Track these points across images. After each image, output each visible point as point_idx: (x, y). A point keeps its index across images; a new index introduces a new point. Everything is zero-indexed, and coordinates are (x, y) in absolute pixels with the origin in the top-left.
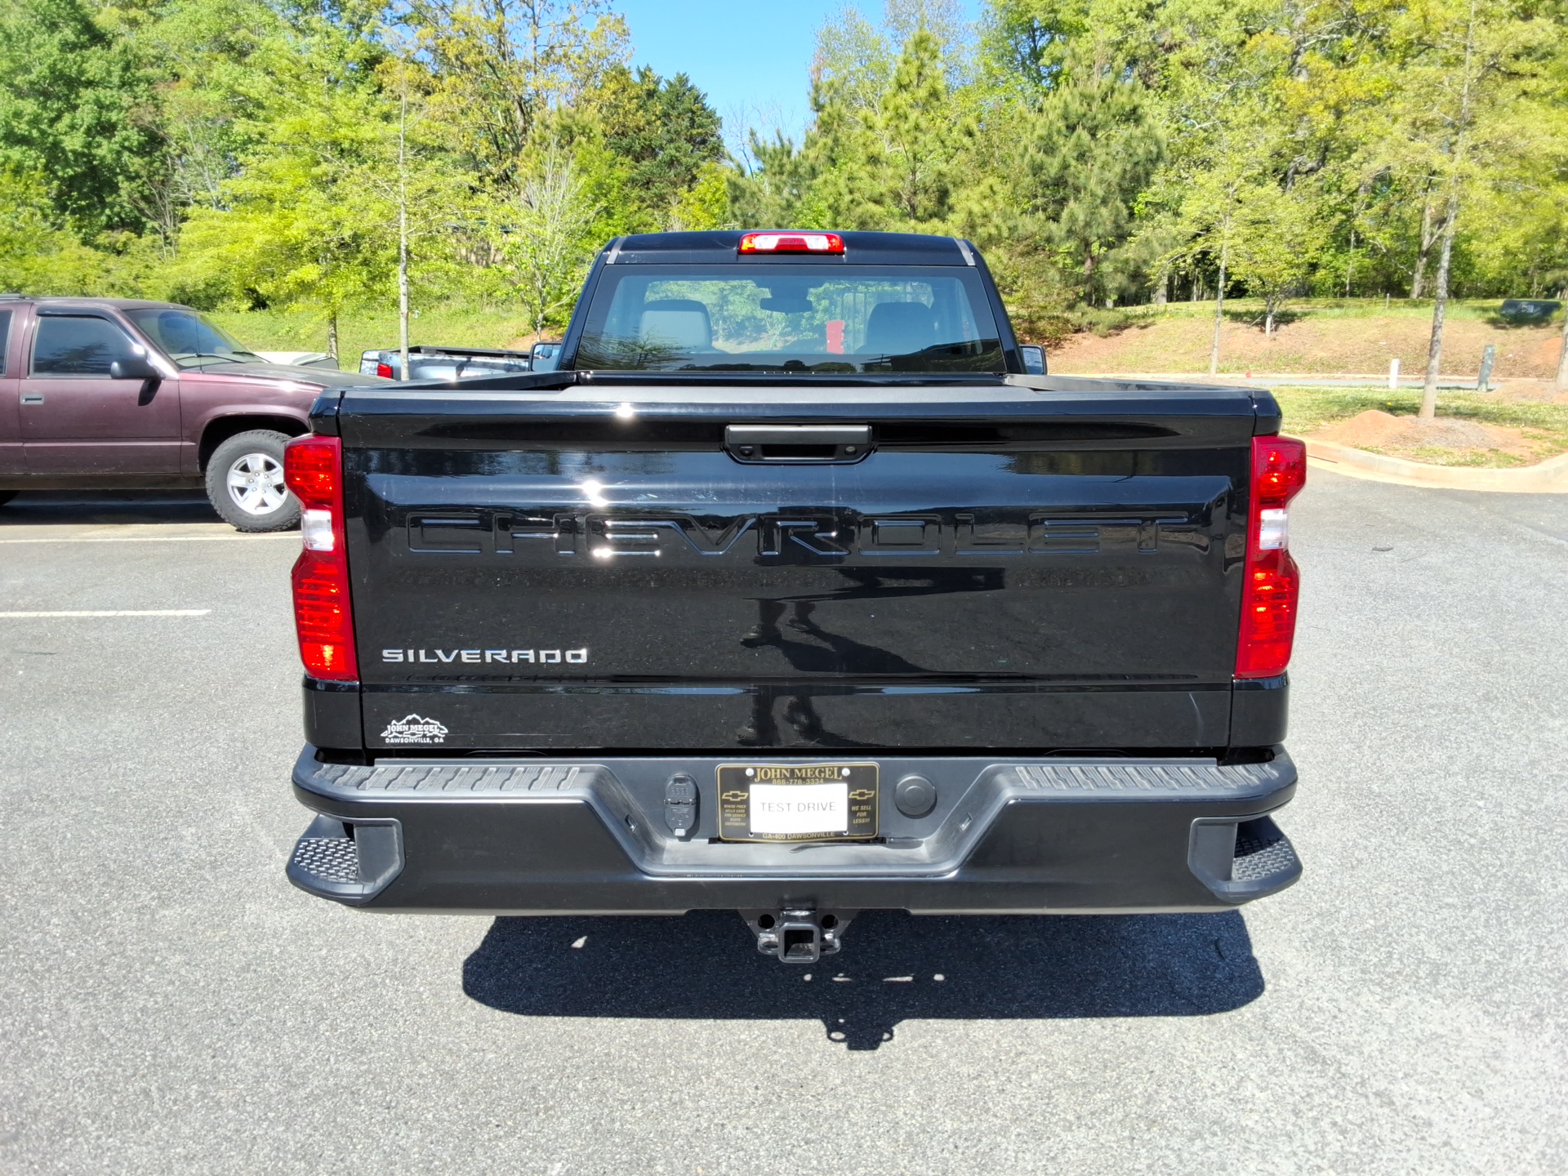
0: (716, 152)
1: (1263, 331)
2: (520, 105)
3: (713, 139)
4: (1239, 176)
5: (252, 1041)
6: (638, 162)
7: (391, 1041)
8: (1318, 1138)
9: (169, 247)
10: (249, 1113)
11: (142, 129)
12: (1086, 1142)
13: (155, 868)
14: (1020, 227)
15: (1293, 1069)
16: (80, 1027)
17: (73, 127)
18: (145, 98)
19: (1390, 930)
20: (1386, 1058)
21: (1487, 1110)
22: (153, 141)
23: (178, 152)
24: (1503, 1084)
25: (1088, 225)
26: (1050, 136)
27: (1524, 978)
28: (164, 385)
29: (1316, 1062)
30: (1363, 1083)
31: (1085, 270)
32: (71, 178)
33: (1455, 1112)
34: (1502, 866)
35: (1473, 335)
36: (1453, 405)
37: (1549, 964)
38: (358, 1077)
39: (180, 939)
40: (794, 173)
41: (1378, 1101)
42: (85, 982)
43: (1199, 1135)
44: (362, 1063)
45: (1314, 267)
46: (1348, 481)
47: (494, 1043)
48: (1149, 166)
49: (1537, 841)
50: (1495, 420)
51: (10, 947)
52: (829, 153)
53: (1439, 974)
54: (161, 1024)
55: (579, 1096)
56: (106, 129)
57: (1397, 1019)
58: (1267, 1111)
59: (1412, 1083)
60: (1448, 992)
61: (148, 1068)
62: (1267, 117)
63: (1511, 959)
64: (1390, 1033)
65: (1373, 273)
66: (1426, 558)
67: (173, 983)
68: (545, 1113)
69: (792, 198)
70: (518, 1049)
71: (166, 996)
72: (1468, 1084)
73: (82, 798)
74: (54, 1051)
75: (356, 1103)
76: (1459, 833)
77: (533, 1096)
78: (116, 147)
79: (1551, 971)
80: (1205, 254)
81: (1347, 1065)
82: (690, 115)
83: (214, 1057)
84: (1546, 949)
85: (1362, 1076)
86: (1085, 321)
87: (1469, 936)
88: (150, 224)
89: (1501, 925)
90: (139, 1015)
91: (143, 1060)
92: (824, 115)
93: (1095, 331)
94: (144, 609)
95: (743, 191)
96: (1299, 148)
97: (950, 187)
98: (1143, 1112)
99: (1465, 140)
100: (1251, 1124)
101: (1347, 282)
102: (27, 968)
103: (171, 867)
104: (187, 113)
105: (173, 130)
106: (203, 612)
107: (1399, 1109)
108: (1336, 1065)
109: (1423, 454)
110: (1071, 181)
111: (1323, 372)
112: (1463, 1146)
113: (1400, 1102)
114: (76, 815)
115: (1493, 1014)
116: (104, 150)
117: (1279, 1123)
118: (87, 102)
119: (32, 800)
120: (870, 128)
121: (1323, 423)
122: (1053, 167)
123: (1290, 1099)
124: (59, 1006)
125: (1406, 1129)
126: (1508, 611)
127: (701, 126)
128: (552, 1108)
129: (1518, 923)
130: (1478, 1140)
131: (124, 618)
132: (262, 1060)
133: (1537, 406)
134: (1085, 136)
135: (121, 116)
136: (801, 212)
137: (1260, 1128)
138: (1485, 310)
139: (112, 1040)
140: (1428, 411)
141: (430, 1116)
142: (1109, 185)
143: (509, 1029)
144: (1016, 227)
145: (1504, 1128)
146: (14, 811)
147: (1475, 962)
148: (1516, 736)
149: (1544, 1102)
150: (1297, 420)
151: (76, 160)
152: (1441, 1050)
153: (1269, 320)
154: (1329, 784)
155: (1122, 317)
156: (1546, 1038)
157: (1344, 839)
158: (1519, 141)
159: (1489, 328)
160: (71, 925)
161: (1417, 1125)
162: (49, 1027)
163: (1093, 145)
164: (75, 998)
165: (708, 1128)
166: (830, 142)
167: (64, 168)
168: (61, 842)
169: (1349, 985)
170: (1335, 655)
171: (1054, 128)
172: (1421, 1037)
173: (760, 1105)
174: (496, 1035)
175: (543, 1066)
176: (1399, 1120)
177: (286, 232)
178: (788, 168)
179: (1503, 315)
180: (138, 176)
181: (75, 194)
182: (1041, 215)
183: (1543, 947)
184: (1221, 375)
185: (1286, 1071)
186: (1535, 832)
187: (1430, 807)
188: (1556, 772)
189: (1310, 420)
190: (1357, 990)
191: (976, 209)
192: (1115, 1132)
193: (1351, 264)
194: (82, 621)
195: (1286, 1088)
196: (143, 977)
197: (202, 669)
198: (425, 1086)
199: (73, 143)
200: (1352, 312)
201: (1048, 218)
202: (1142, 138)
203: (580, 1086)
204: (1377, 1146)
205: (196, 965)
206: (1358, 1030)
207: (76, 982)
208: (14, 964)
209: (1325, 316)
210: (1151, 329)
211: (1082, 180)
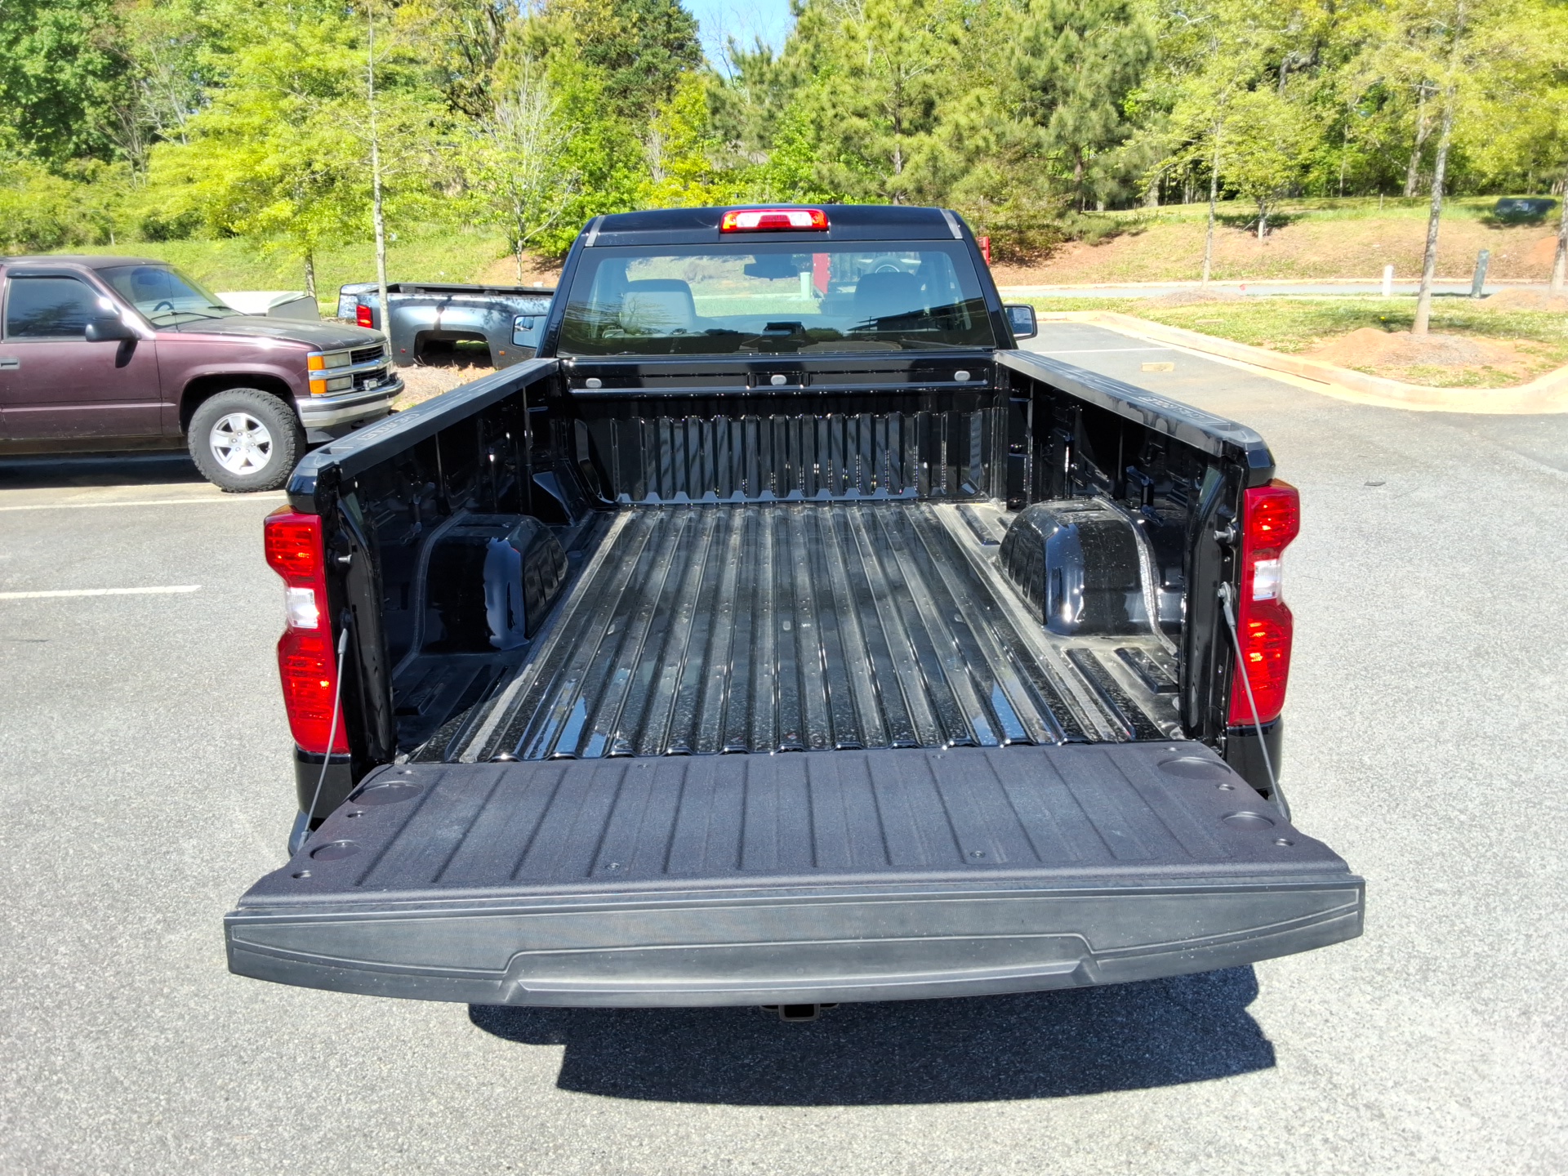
0: (694, 57)
1: (1255, 236)
2: (491, 14)
3: (691, 44)
4: (1230, 81)
5: (263, 1081)
6: (614, 69)
7: (401, 1077)
8: (1310, 1156)
9: (137, 173)
10: (264, 1160)
11: (104, 52)
12: (1084, 1168)
13: (159, 886)
14: (1008, 134)
15: (1286, 1081)
16: (93, 1070)
17: (32, 50)
18: (106, 18)
19: (1381, 922)
20: (1377, 1065)
21: (1475, 1120)
22: (117, 64)
23: (142, 75)
24: (1490, 1091)
25: (1077, 129)
26: (1037, 37)
27: (1512, 971)
28: (140, 345)
29: (1309, 1072)
30: (1353, 1095)
31: (1074, 176)
32: (35, 105)
33: (1443, 1124)
34: (1491, 845)
35: (1467, 236)
36: (1446, 316)
37: (1537, 954)
38: (370, 1118)
39: (188, 967)
40: (775, 82)
41: (1369, 1114)
42: (96, 1018)
43: (1195, 1157)
44: (372, 1102)
45: (1306, 168)
46: (1339, 407)
47: (502, 1075)
48: (1139, 67)
49: (1526, 816)
50: (1489, 332)
51: (20, 980)
52: (810, 60)
53: (1429, 969)
54: (173, 1064)
55: (588, 1132)
56: (68, 52)
57: (1388, 1021)
58: (1260, 1128)
59: (1402, 1093)
60: (1437, 989)
61: (162, 1113)
62: (1259, 12)
63: (1499, 950)
64: (1381, 1038)
65: (1368, 169)
66: (1417, 493)
67: (183, 1018)
68: (554, 1153)
69: (774, 109)
70: (526, 1082)
71: (177, 1032)
72: (1457, 1091)
73: (82, 808)
74: (69, 1098)
75: (369, 1147)
76: (1450, 809)
77: (542, 1134)
78: (79, 71)
79: (1539, 963)
80: (1196, 163)
81: (1338, 1074)
82: (666, 18)
83: (227, 1099)
84: (1534, 937)
85: (1353, 1087)
86: (1075, 230)
87: (1459, 926)
88: (119, 151)
89: (1490, 913)
90: (151, 1054)
91: (158, 1105)
92: (804, 19)
93: (1085, 240)
94: (133, 586)
95: (724, 102)
96: (1293, 42)
97: (936, 98)
98: (1140, 1133)
99: (1461, 48)
100: (1245, 1143)
101: (1341, 178)
102: (37, 1004)
103: (174, 885)
104: (150, 33)
105: (137, 51)
106: (193, 588)
107: (1389, 1122)
108: (1327, 1075)
109: (1417, 375)
110: (1059, 84)
111: (1316, 277)
112: (1451, 1161)
113: (1389, 1114)
114: (77, 828)
115: (1482, 1013)
116: (67, 74)
117: (1272, 1141)
118: (46, 24)
119: (32, 812)
120: (853, 38)
121: (1316, 339)
122: (1041, 71)
123: (1283, 1114)
124: (71, 1046)
125: (1395, 1144)
126: (1499, 553)
127: (677, 31)
128: (561, 1146)
129: (1506, 910)
130: (1466, 1153)
131: (113, 596)
132: (274, 1101)
133: (1531, 315)
134: (1073, 36)
135: (83, 38)
136: (784, 123)
137: (1253, 1148)
138: (1479, 209)
139: (126, 1083)
140: (1422, 324)
141: (442, 1159)
142: (1099, 87)
143: (516, 1059)
144: (1003, 134)
145: (1490, 1139)
146: (15, 824)
147: (1464, 955)
148: (1506, 696)
149: (1529, 1110)
150: (1289, 337)
151: (39, 86)
152: (1431, 1054)
153: (1262, 224)
154: (1321, 756)
155: (1113, 225)
156: (1533, 1038)
157: (1336, 819)
158: (1516, 49)
159: (1483, 228)
160: (78, 954)
161: (1406, 1140)
162: (63, 1070)
163: (1081, 46)
164: (87, 1036)
165: (715, 1164)
166: (811, 49)
167: (27, 94)
168: (64, 859)
169: (1341, 984)
170: (1327, 608)
171: (1042, 29)
172: (1411, 1041)
173: (765, 1137)
174: (504, 1067)
175: (551, 1100)
176: (1388, 1134)
177: (257, 168)
178: (769, 76)
179: (1497, 214)
180: (104, 102)
181: (39, 121)
182: (1028, 120)
183: (1531, 936)
184: (1214, 283)
185: (1279, 1082)
186: (1524, 805)
187: (1421, 781)
188: (1545, 737)
189: (1302, 337)
190: (1348, 990)
191: (963, 121)
192: (1112, 1156)
193: (1344, 162)
194: (72, 601)
195: (1278, 1102)
196: (153, 1011)
197: (195, 655)
198: (436, 1125)
199: (35, 67)
200: (1347, 213)
201: (1036, 124)
202: (1132, 38)
203: (588, 1121)
204: (1367, 1164)
205: (205, 997)
206: (1349, 1035)
207: (86, 1019)
208: (25, 1000)
209: (1319, 218)
210: (1142, 235)
211: (1071, 83)
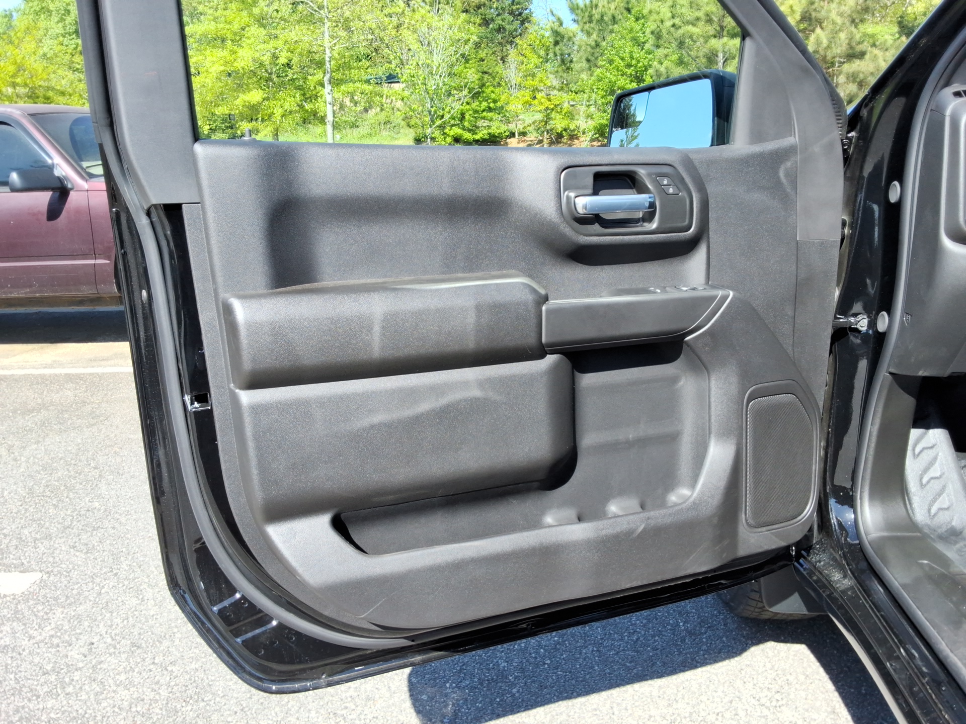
0: (528, 21)
3: (526, 12)
25: (829, 46)
28: (73, 195)
40: (600, 21)
69: (599, 40)
95: (563, 37)
110: (814, 15)
127: (518, 3)
136: (606, 49)
177: (235, 64)
178: (597, 17)
211: (823, 13)
